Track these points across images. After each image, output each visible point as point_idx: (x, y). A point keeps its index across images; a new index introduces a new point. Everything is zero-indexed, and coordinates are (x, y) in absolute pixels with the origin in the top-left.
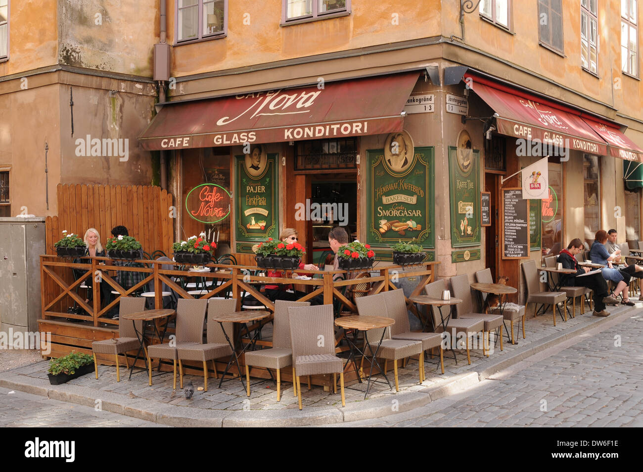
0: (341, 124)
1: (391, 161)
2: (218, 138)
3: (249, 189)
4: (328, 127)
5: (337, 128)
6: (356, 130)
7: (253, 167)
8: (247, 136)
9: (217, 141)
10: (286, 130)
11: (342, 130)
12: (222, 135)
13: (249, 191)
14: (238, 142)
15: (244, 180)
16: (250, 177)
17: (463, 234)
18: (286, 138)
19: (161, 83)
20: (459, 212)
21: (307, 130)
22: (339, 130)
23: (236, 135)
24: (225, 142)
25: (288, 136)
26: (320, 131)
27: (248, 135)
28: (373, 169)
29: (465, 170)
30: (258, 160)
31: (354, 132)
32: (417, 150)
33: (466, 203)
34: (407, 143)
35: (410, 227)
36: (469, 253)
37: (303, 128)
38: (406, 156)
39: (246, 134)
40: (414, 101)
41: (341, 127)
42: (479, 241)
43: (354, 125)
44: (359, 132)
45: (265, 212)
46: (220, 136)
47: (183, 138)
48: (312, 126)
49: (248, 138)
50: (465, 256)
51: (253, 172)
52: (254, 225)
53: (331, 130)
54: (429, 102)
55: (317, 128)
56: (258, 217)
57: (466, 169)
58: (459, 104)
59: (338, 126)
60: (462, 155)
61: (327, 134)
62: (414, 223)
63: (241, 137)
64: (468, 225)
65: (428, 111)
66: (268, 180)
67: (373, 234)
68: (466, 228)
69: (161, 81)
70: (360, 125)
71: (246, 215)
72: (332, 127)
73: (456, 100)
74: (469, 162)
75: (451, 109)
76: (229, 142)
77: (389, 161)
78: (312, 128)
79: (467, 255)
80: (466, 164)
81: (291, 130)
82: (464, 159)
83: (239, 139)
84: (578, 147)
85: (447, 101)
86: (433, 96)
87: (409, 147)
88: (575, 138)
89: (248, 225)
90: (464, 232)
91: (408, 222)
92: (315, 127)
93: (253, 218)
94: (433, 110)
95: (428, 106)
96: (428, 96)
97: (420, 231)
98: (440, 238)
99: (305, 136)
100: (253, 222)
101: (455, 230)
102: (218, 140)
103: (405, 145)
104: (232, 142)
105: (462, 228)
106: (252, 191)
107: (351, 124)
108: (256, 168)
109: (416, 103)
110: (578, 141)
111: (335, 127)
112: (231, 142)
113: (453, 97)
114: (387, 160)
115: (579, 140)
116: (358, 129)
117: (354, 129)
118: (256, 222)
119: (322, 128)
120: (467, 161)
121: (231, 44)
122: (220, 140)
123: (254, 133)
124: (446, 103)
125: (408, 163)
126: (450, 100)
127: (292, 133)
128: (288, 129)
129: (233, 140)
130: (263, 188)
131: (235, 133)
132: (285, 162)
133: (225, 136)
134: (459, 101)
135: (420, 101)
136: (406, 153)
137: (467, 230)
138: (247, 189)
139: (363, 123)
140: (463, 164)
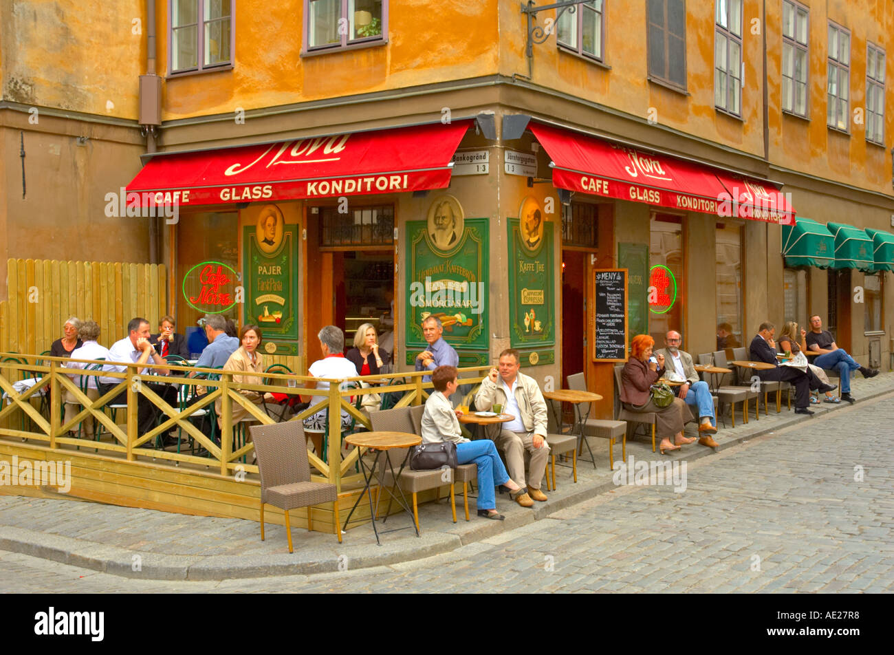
0: (376, 177)
1: (436, 236)
2: (226, 192)
3: (262, 270)
4: (360, 180)
5: (371, 182)
6: (394, 186)
7: (266, 241)
8: (262, 191)
9: (224, 196)
10: (309, 184)
11: (378, 185)
12: (231, 188)
13: (261, 272)
14: (250, 197)
15: (256, 258)
16: (262, 254)
17: (527, 331)
18: (309, 194)
19: (149, 129)
20: (523, 303)
21: (334, 183)
22: (373, 184)
23: (247, 189)
24: (234, 198)
25: (312, 192)
26: (350, 186)
27: (262, 189)
28: (413, 246)
29: (532, 249)
30: (272, 232)
31: (391, 187)
32: (468, 222)
33: (534, 291)
34: (456, 213)
35: (458, 322)
36: (537, 355)
37: (330, 182)
38: (454, 230)
39: (260, 188)
40: (464, 159)
41: (376, 180)
42: (552, 340)
43: (392, 178)
44: (398, 187)
45: (281, 301)
46: (228, 190)
47: (182, 191)
48: (341, 179)
49: (263, 193)
50: (530, 359)
51: (266, 247)
52: (268, 317)
53: (364, 184)
54: (483, 161)
55: (347, 182)
56: (273, 307)
57: (533, 246)
58: (524, 163)
59: (373, 179)
60: (527, 228)
61: (359, 190)
62: (464, 316)
63: (254, 191)
64: (535, 320)
65: (481, 172)
66: (284, 258)
67: (414, 331)
68: (532, 322)
69: (149, 126)
70: (399, 178)
71: (258, 303)
72: (365, 180)
73: (519, 159)
74: (536, 238)
75: (511, 169)
76: (238, 198)
77: (433, 236)
78: (341, 182)
79: (534, 358)
80: (533, 240)
81: (315, 184)
82: (530, 234)
83: (252, 193)
84: (685, 206)
85: (506, 160)
86: (487, 152)
87: (458, 219)
88: (679, 195)
89: (261, 316)
90: (530, 328)
91: (457, 316)
92: (344, 180)
93: (266, 308)
94: (487, 171)
95: (481, 166)
96: (482, 153)
97: (472, 327)
98: (495, 336)
99: (333, 192)
100: (267, 313)
101: (516, 326)
102: (226, 195)
103: (453, 216)
104: (243, 198)
105: (527, 323)
106: (265, 273)
107: (388, 177)
108: (270, 242)
109: (466, 162)
110: (684, 197)
111: (369, 181)
112: (241, 197)
113: (514, 154)
114: (431, 234)
115: (687, 196)
116: (397, 183)
117: (392, 183)
118: (270, 313)
119: (353, 182)
120: (535, 236)
121: (238, 78)
122: (228, 195)
123: (270, 187)
124: (505, 163)
125: (456, 240)
126: (510, 157)
127: (317, 188)
128: (312, 182)
129: (244, 195)
130: (279, 269)
131: (247, 186)
132: (305, 236)
133: (234, 190)
134: (522, 159)
135: (472, 158)
136: (454, 227)
137: (534, 326)
138: (260, 270)
139: (402, 175)
140: (528, 241)
